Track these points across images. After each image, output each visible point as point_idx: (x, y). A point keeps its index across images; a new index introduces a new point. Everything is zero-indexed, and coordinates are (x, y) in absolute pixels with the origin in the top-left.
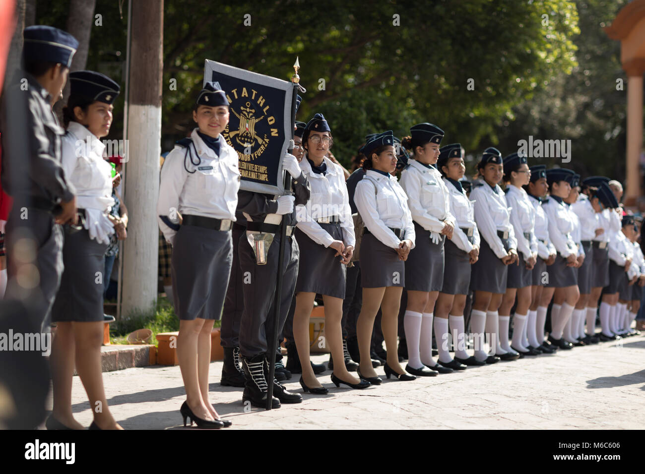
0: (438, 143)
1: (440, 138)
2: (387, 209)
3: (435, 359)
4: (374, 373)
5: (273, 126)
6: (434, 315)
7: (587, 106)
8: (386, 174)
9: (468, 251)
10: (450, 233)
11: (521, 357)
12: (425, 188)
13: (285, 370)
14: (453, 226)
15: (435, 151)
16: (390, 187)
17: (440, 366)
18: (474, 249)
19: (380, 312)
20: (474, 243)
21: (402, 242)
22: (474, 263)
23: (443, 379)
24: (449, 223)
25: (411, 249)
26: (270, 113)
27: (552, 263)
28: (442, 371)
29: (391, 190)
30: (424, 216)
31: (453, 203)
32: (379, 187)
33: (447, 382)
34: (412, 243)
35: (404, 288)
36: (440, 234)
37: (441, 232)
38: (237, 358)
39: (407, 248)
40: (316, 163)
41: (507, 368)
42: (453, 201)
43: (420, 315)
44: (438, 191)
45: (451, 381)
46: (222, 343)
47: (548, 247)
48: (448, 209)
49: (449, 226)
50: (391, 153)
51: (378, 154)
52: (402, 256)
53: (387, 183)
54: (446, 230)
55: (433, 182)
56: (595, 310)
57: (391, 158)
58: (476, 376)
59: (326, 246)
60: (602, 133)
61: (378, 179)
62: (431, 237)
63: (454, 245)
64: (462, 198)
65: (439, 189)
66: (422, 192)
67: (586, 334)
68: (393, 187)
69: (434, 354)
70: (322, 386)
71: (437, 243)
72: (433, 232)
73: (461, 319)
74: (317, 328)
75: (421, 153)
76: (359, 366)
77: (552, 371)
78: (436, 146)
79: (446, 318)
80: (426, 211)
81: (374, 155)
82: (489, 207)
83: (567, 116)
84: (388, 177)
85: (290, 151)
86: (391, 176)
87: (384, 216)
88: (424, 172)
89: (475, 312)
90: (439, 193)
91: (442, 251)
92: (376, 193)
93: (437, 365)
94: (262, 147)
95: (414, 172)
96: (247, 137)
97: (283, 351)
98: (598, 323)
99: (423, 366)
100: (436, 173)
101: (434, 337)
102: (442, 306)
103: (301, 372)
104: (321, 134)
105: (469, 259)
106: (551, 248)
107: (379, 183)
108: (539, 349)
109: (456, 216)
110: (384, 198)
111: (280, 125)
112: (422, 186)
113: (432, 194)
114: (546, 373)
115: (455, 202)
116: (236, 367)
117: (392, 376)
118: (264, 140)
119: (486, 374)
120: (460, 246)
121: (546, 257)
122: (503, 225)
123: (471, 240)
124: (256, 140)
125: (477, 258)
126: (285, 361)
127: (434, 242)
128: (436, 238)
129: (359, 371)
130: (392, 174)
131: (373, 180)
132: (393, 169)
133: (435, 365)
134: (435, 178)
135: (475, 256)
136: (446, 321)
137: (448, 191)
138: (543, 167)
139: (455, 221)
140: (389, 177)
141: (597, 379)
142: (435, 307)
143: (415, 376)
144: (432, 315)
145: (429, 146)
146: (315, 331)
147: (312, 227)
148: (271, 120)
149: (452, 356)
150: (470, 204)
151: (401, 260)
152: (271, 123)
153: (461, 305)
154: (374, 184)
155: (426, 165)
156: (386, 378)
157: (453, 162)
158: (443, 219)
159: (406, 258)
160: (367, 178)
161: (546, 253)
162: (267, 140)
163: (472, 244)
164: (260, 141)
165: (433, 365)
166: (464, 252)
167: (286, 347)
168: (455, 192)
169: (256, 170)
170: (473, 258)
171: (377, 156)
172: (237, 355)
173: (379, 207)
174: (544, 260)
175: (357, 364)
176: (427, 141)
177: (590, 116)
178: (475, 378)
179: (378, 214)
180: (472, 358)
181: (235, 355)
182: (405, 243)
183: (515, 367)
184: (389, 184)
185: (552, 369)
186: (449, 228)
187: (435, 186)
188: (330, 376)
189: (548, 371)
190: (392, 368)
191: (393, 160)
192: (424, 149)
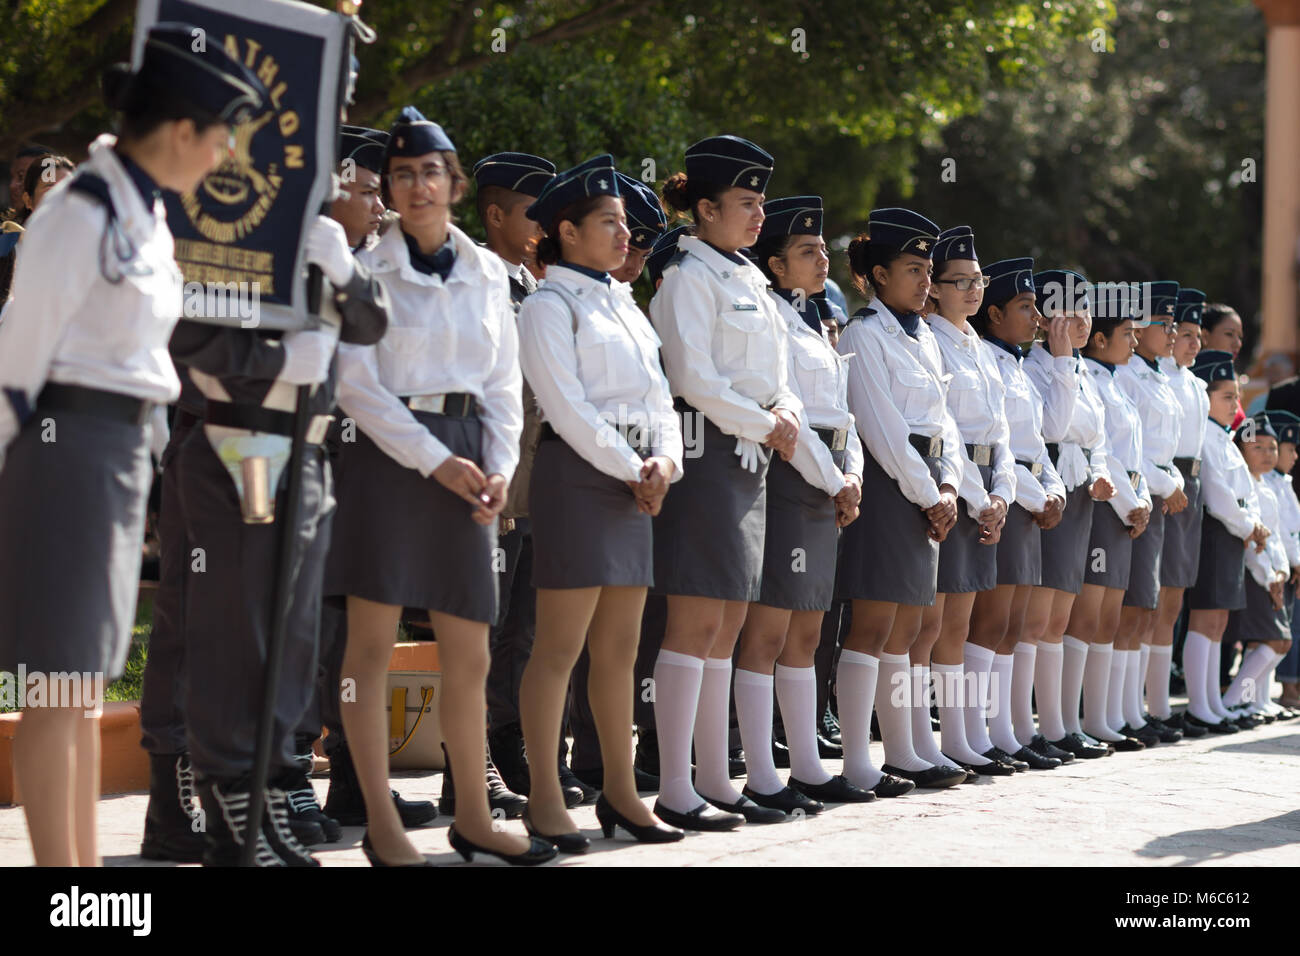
0: (758, 189)
1: (762, 175)
2: (606, 372)
3: (738, 785)
4: (568, 822)
5: (293, 140)
6: (735, 665)
7: (1160, 105)
8: (600, 276)
9: (834, 491)
10: (788, 445)
11: (969, 780)
12: (731, 319)
13: (324, 816)
14: (797, 426)
15: (749, 212)
16: (610, 312)
17: (751, 803)
18: (849, 485)
19: (585, 654)
20: (847, 468)
21: (649, 463)
22: (847, 523)
23: (757, 838)
24: (787, 416)
25: (672, 482)
26: (287, 103)
27: (1054, 523)
28: (754, 818)
29: (616, 322)
30: (724, 398)
31: (795, 358)
32: (583, 311)
33: (769, 846)
34: (674, 466)
35: (650, 589)
36: (761, 445)
37: (764, 441)
38: (187, 783)
39: (662, 479)
40: (425, 245)
41: (932, 808)
42: (795, 353)
43: (699, 664)
44: (764, 329)
45: (780, 844)
46: (146, 742)
47: (1043, 480)
48: (783, 379)
49: (787, 423)
50: (612, 217)
51: (577, 222)
52: (648, 503)
53: (604, 302)
54: (780, 437)
55: (751, 302)
56: (1169, 650)
57: (611, 230)
58: (849, 830)
59: (426, 473)
60: (1199, 177)
61: (580, 292)
62: (738, 452)
63: (797, 475)
64: (817, 347)
65: (766, 323)
66: (718, 329)
67: (1148, 718)
68: (618, 310)
69: (736, 770)
70: (424, 860)
71: (753, 469)
72: (743, 439)
73: (810, 674)
74: (415, 700)
75: (710, 219)
76: (527, 804)
77: (1054, 816)
78: (754, 199)
79: (768, 674)
80: (728, 382)
81: (565, 226)
82: (891, 372)
83: (1109, 129)
84: (605, 285)
85: (326, 209)
86: (614, 282)
87: (599, 390)
88: (726, 275)
89: (847, 655)
90: (765, 333)
91: (762, 488)
92: (575, 328)
93: (741, 801)
94: (264, 202)
95: (700, 274)
96: (229, 175)
97: (317, 763)
98: (1177, 686)
99: (703, 801)
100: (753, 276)
101: (733, 723)
102: (758, 639)
103: (366, 821)
104: (417, 163)
105: (833, 512)
106: (1052, 482)
107: (580, 301)
108: (1019, 756)
109: (803, 398)
110: (599, 341)
111: (306, 136)
112: (718, 313)
113: (746, 334)
114: (1038, 820)
115: (799, 358)
116: (185, 807)
117: (619, 832)
118: (269, 182)
119: (874, 825)
120: (811, 477)
121: (1039, 506)
122: (927, 421)
123: (840, 460)
124: (249, 181)
125: (857, 511)
126: (321, 789)
127: (744, 465)
128: (751, 456)
129: (527, 818)
130: (613, 274)
131: (565, 294)
132: (618, 259)
133: (737, 800)
134: (752, 291)
135: (851, 507)
136: (768, 681)
137: (784, 326)
138: (1027, 264)
139: (801, 411)
140: (609, 282)
141: (1172, 836)
142: (738, 643)
143: (681, 831)
144: (728, 663)
145: (733, 197)
146: (408, 709)
147: (387, 417)
148: (289, 123)
149: (783, 776)
150: (839, 362)
151: (641, 511)
152: (287, 131)
153: (807, 639)
154: (570, 306)
155: (728, 254)
156: (602, 835)
157: (800, 246)
158: (771, 403)
159: (657, 508)
160: (548, 286)
161: (1037, 496)
162: (276, 180)
163: (844, 472)
164: (259, 183)
165: (733, 801)
166: (822, 494)
167: (327, 753)
168: (799, 329)
169: (246, 267)
170: (845, 510)
171: (573, 228)
172: (187, 774)
173: (584, 367)
174: (1032, 516)
175: (523, 798)
176: (726, 184)
177: (1169, 132)
178: (845, 834)
179: (581, 388)
180: (839, 781)
181: (183, 775)
182: (655, 465)
183: (954, 806)
184: (610, 303)
185: (1051, 810)
186: (789, 428)
187: (755, 315)
188: (446, 830)
189: (1042, 815)
190: (620, 809)
191: (616, 235)
192: (719, 207)
